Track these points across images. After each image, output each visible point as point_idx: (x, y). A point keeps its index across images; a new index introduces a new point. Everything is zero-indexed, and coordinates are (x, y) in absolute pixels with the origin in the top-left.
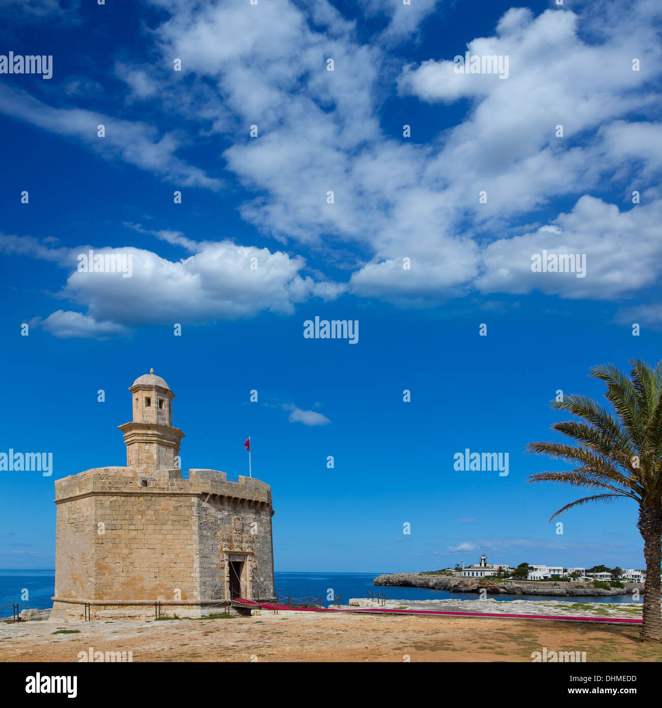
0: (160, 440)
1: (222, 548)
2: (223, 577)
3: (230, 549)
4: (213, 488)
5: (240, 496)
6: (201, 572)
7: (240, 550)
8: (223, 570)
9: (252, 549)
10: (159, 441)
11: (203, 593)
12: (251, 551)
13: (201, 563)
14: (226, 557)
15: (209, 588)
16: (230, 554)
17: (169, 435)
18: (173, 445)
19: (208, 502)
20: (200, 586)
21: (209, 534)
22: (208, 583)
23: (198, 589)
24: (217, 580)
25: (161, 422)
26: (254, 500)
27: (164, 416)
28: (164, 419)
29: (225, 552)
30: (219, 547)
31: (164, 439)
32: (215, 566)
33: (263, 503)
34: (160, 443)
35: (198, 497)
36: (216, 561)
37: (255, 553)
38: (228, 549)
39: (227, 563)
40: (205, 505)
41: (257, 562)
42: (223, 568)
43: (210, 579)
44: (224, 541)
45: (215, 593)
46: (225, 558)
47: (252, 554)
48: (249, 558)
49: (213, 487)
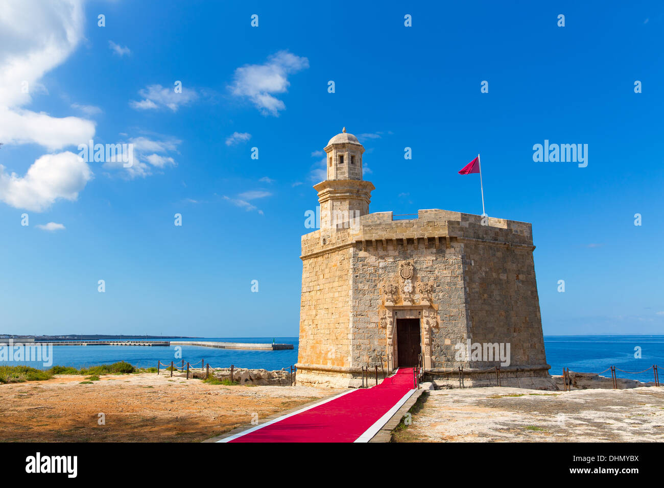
0: (332, 195)
1: (383, 303)
2: (385, 339)
3: (396, 303)
4: (366, 234)
5: (404, 236)
6: (354, 333)
7: (409, 304)
8: (384, 330)
9: (430, 300)
10: (332, 197)
11: (356, 359)
12: (428, 303)
13: (354, 322)
14: (389, 314)
15: (365, 353)
16: (395, 310)
17: (341, 188)
18: (347, 196)
19: (366, 250)
20: (353, 350)
21: (366, 288)
22: (363, 347)
23: (351, 353)
24: (376, 343)
25: (341, 177)
26: (426, 237)
27: (343, 170)
28: (344, 173)
29: (387, 307)
30: (380, 302)
31: (338, 193)
32: (373, 325)
33: (441, 239)
34: (333, 199)
35: (353, 247)
36: (376, 319)
37: (435, 306)
38: (391, 304)
39: (389, 321)
40: (362, 254)
41: (439, 317)
42: (385, 328)
43: (367, 341)
44: (386, 294)
45: (372, 359)
46: (387, 316)
47: (431, 307)
48: (425, 313)
49: (365, 232)
